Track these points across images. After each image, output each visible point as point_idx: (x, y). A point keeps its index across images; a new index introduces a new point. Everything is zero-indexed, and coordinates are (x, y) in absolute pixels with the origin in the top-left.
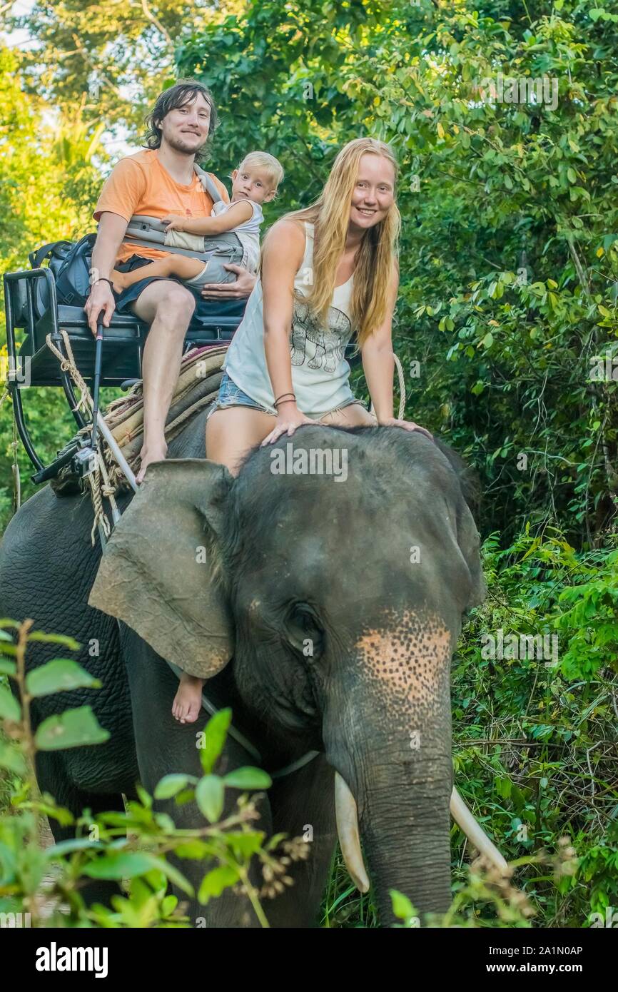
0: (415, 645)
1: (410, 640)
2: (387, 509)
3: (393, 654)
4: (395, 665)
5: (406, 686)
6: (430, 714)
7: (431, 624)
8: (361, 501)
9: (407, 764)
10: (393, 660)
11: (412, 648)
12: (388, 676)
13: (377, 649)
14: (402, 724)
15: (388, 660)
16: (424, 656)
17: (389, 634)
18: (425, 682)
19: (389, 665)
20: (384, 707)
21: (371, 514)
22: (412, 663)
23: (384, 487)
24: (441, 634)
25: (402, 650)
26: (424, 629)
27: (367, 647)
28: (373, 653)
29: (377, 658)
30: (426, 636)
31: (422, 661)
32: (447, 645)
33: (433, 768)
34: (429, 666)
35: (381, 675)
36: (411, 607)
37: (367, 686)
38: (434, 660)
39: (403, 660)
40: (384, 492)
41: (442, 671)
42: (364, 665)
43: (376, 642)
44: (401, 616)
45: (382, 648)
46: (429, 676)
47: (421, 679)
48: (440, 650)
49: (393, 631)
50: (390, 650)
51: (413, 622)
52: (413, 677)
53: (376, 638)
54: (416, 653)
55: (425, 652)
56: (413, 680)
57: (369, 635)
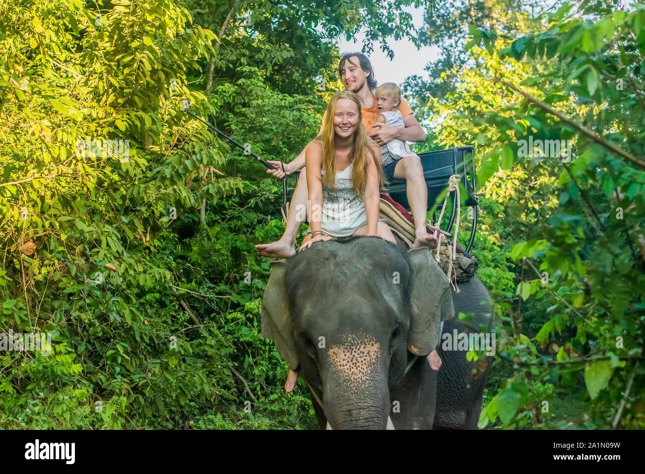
0: (355, 352)
1: (353, 349)
2: (346, 283)
3: (344, 357)
4: (345, 362)
5: (350, 373)
6: (363, 386)
7: (366, 340)
8: (332, 280)
9: (349, 411)
10: (344, 360)
11: (353, 353)
12: (342, 368)
13: (336, 355)
14: (347, 392)
15: (342, 360)
16: (361, 357)
17: (342, 347)
18: (362, 370)
19: (342, 362)
20: (340, 384)
21: (337, 287)
22: (354, 361)
23: (346, 271)
24: (373, 345)
25: (348, 354)
26: (361, 343)
27: (332, 354)
28: (335, 357)
29: (336, 359)
30: (362, 347)
31: (359, 360)
32: (377, 350)
33: (363, 412)
34: (364, 362)
35: (339, 368)
36: (352, 333)
37: (333, 374)
38: (368, 358)
39: (349, 360)
40: (346, 274)
41: (374, 364)
42: (331, 364)
43: (335, 351)
44: (347, 337)
45: (339, 354)
46: (364, 367)
47: (359, 369)
48: (372, 353)
49: (343, 345)
50: (342, 355)
51: (354, 340)
52: (355, 368)
53: (336, 350)
54: (356, 355)
55: (362, 355)
56: (354, 370)
57: (332, 348)
